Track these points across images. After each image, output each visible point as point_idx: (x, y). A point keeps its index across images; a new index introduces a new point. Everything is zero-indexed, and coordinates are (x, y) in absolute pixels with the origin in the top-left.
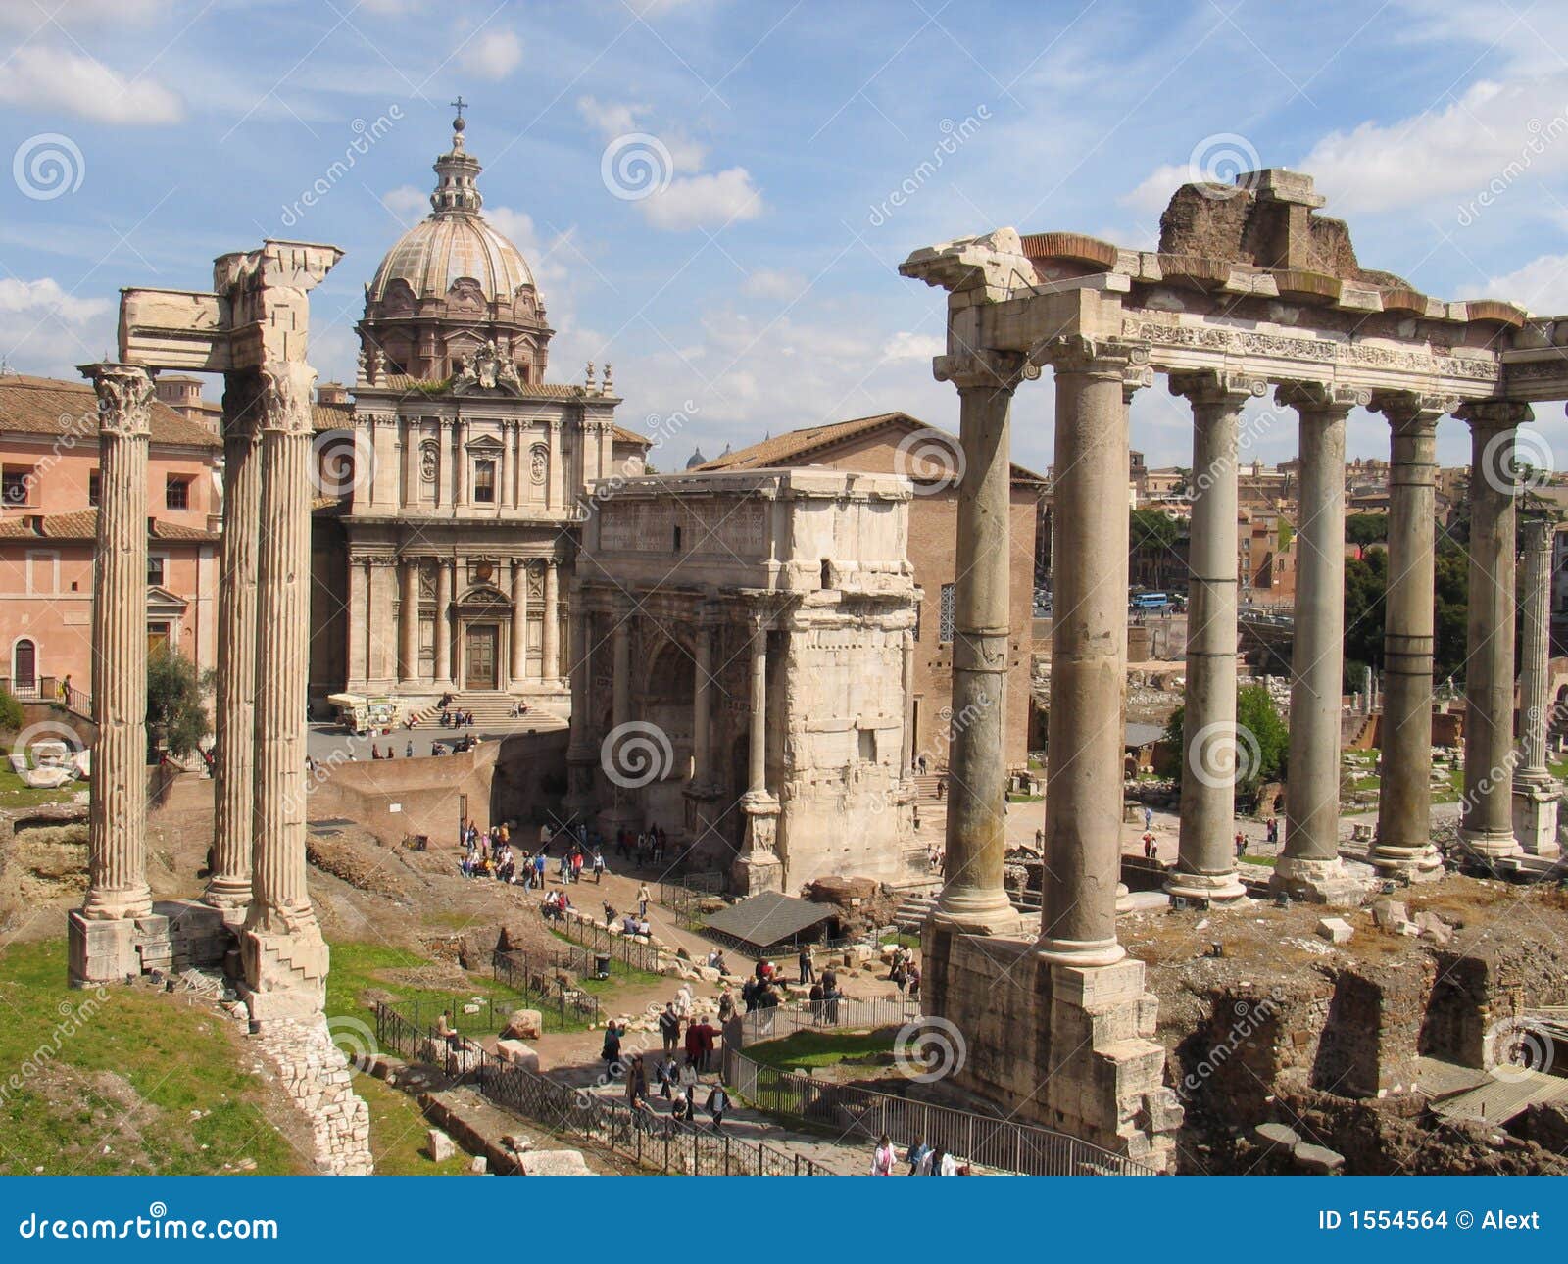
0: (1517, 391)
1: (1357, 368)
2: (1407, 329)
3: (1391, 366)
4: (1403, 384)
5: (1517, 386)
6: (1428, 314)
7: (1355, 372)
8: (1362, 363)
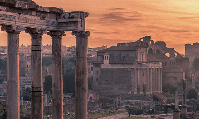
0: (61, 29)
1: (22, 22)
2: (34, 13)
3: (30, 22)
4: (34, 26)
5: (61, 28)
6: (39, 10)
7: (21, 23)
8: (22, 21)
